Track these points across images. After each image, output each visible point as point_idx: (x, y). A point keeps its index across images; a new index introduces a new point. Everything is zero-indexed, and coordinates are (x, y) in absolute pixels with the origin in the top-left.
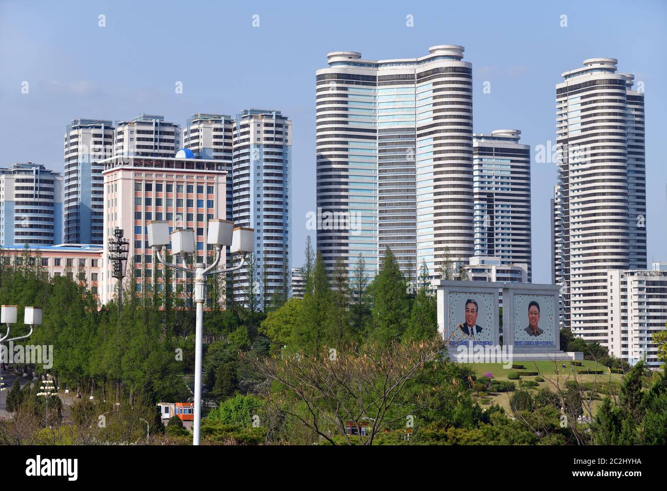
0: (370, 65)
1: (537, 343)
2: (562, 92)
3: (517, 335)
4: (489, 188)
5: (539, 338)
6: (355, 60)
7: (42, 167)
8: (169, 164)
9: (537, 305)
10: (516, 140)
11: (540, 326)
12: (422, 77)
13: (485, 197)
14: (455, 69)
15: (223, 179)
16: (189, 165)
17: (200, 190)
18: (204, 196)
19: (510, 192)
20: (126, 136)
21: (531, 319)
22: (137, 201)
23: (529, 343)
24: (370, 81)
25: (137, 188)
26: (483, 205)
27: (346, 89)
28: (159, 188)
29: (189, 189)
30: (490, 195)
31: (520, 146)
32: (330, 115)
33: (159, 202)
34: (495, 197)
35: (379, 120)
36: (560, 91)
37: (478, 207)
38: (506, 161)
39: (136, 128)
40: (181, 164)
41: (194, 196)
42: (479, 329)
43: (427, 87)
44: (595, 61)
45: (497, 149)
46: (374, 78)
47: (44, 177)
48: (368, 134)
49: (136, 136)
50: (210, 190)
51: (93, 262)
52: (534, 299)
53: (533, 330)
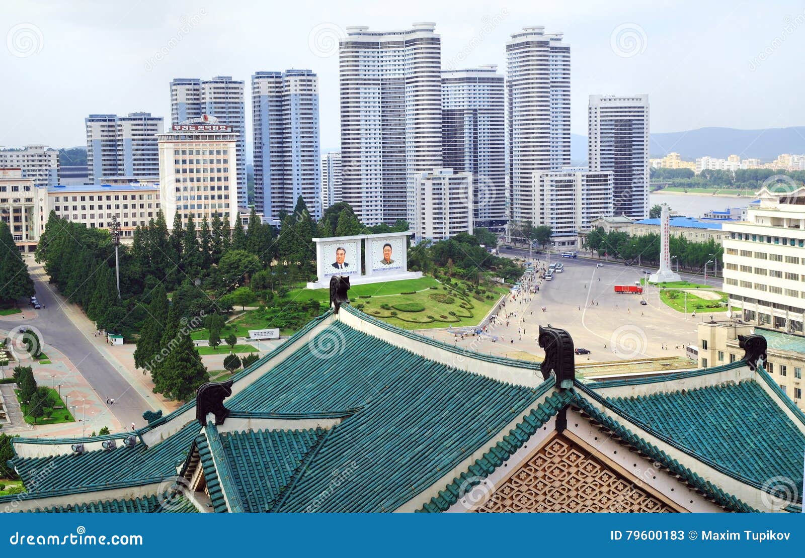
1: (390, 268)
3: (374, 266)
4: (475, 106)
5: (391, 266)
6: (364, 31)
7: (150, 115)
9: (390, 246)
10: (493, 71)
11: (392, 258)
13: (472, 111)
14: (427, 39)
15: (236, 145)
17: (219, 152)
19: (490, 108)
20: (206, 91)
21: (385, 255)
23: (384, 269)
24: (374, 46)
25: (177, 153)
26: (470, 117)
27: (357, 52)
28: (191, 153)
30: (476, 110)
31: (497, 75)
34: (479, 111)
37: (467, 119)
38: (487, 86)
39: (214, 85)
42: (346, 265)
43: (409, 51)
45: (480, 79)
46: (378, 43)
47: (149, 122)
48: (374, 82)
50: (225, 152)
51: (157, 197)
52: (388, 242)
53: (387, 261)
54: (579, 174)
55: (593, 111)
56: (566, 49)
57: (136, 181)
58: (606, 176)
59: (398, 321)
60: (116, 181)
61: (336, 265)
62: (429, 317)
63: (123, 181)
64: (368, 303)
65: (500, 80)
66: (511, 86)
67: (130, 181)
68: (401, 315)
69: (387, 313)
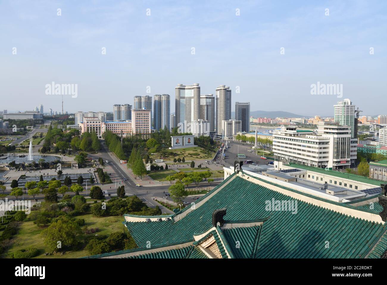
0: (184, 86)
2: (217, 90)
5: (190, 144)
6: (181, 85)
7: (129, 105)
8: (141, 110)
10: (212, 96)
11: (190, 142)
12: (193, 88)
14: (197, 88)
15: (150, 112)
16: (145, 110)
17: (146, 114)
18: (147, 115)
19: (211, 105)
20: (143, 99)
22: (136, 116)
24: (184, 89)
25: (136, 114)
27: (180, 90)
28: (140, 114)
29: (145, 114)
30: (208, 105)
31: (213, 97)
32: (177, 95)
33: (140, 116)
35: (185, 95)
36: (216, 90)
37: (205, 107)
38: (211, 99)
39: (145, 98)
40: (143, 110)
41: (145, 115)
42: (179, 143)
43: (193, 90)
44: (221, 86)
46: (185, 88)
47: (129, 106)
48: (184, 98)
49: (144, 99)
50: (148, 114)
51: (131, 125)
52: (189, 138)
53: (189, 142)
54: (233, 121)
55: (237, 106)
56: (230, 91)
57: (125, 121)
58: (240, 122)
59: (193, 158)
60: (120, 121)
61: (176, 143)
62: (200, 157)
63: (122, 121)
64: (185, 153)
65: (214, 98)
66: (217, 100)
67: (124, 121)
68: (194, 156)
69: (190, 156)
